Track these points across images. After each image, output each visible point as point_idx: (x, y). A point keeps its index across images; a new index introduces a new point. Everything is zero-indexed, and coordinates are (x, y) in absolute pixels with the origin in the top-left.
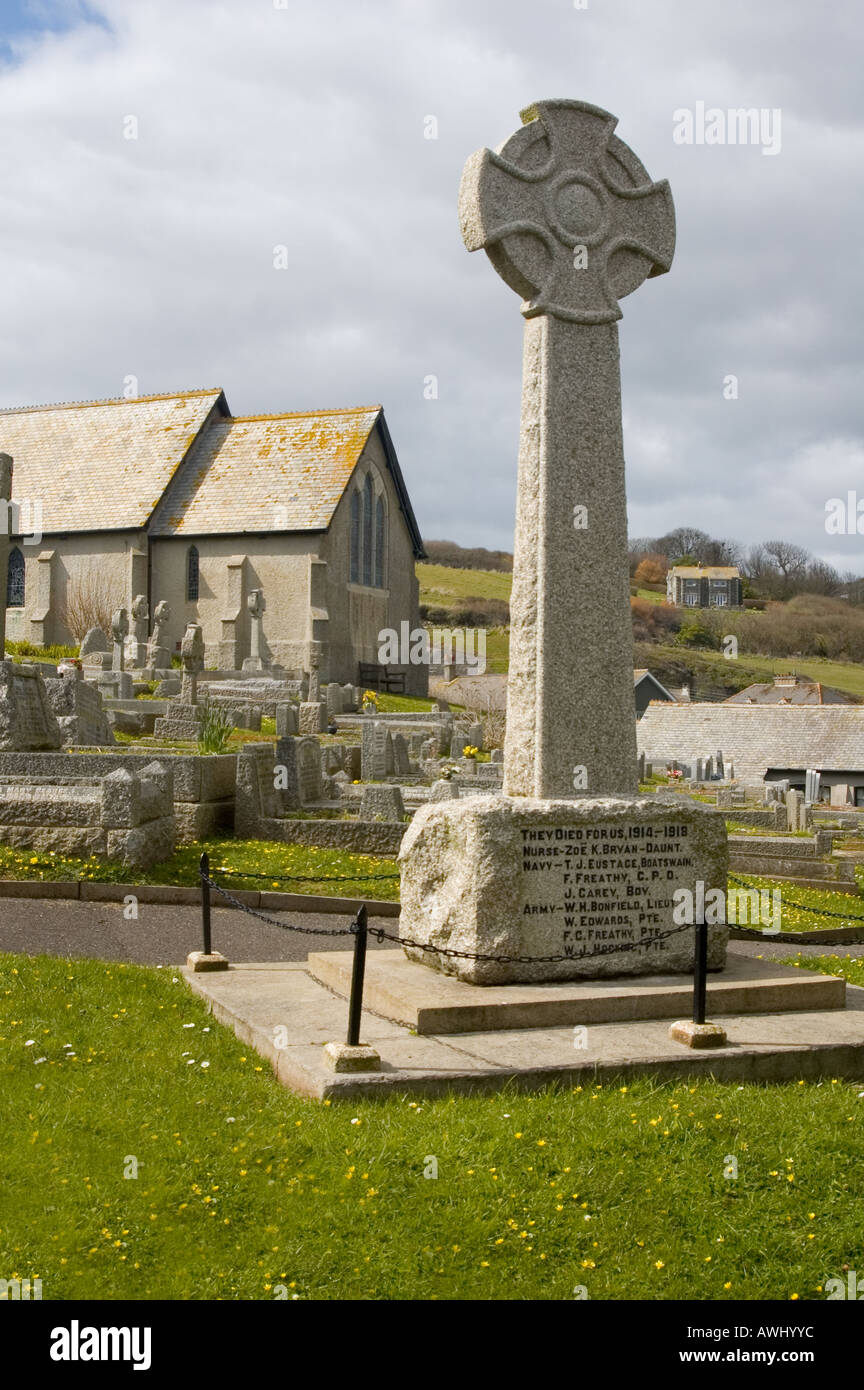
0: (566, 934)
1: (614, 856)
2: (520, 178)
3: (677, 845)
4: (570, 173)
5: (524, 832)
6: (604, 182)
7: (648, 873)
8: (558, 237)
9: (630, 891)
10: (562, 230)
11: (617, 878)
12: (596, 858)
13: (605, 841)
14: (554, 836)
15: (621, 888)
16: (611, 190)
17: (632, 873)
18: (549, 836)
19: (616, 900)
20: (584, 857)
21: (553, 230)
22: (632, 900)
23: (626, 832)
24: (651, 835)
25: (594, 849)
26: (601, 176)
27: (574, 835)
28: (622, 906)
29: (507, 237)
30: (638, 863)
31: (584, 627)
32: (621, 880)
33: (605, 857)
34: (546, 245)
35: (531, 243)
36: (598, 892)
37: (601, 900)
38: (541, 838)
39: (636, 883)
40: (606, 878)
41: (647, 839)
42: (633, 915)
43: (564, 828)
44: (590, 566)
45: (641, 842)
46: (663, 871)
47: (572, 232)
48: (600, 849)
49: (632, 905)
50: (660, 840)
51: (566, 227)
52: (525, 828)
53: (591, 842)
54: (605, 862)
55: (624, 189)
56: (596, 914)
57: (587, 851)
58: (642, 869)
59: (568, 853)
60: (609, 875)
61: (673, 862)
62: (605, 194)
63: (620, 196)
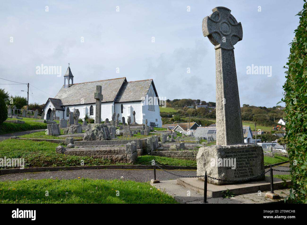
0: (235, 173)
1: (243, 156)
2: (214, 22)
3: (254, 154)
4: (223, 21)
5: (226, 152)
6: (229, 23)
7: (249, 160)
8: (222, 33)
9: (246, 163)
10: (222, 32)
11: (243, 161)
12: (239, 157)
13: (241, 153)
14: (231, 153)
15: (244, 163)
16: (231, 24)
17: (246, 160)
18: (230, 153)
19: (244, 166)
20: (237, 157)
21: (221, 32)
22: (246, 165)
23: (245, 151)
24: (249, 152)
25: (239, 155)
26: (229, 21)
27: (235, 153)
28: (245, 167)
29: (212, 33)
30: (247, 158)
31: (232, 110)
32: (244, 161)
33: (241, 157)
34: (220, 35)
35: (217, 34)
36: (240, 164)
37: (241, 166)
38: (229, 153)
39: (247, 162)
40: (241, 161)
41: (249, 153)
42: (247, 168)
43: (233, 151)
44: (232, 98)
45: (247, 153)
46: (252, 159)
47: (224, 32)
48: (240, 155)
49: (247, 166)
50: (251, 153)
51: (223, 31)
52: (226, 151)
53: (238, 154)
54: (241, 158)
55: (233, 24)
56: (240, 169)
57: (237, 156)
58: (248, 159)
59: (234, 156)
60: (242, 160)
61: (254, 157)
62: (230, 25)
63: (232, 25)
